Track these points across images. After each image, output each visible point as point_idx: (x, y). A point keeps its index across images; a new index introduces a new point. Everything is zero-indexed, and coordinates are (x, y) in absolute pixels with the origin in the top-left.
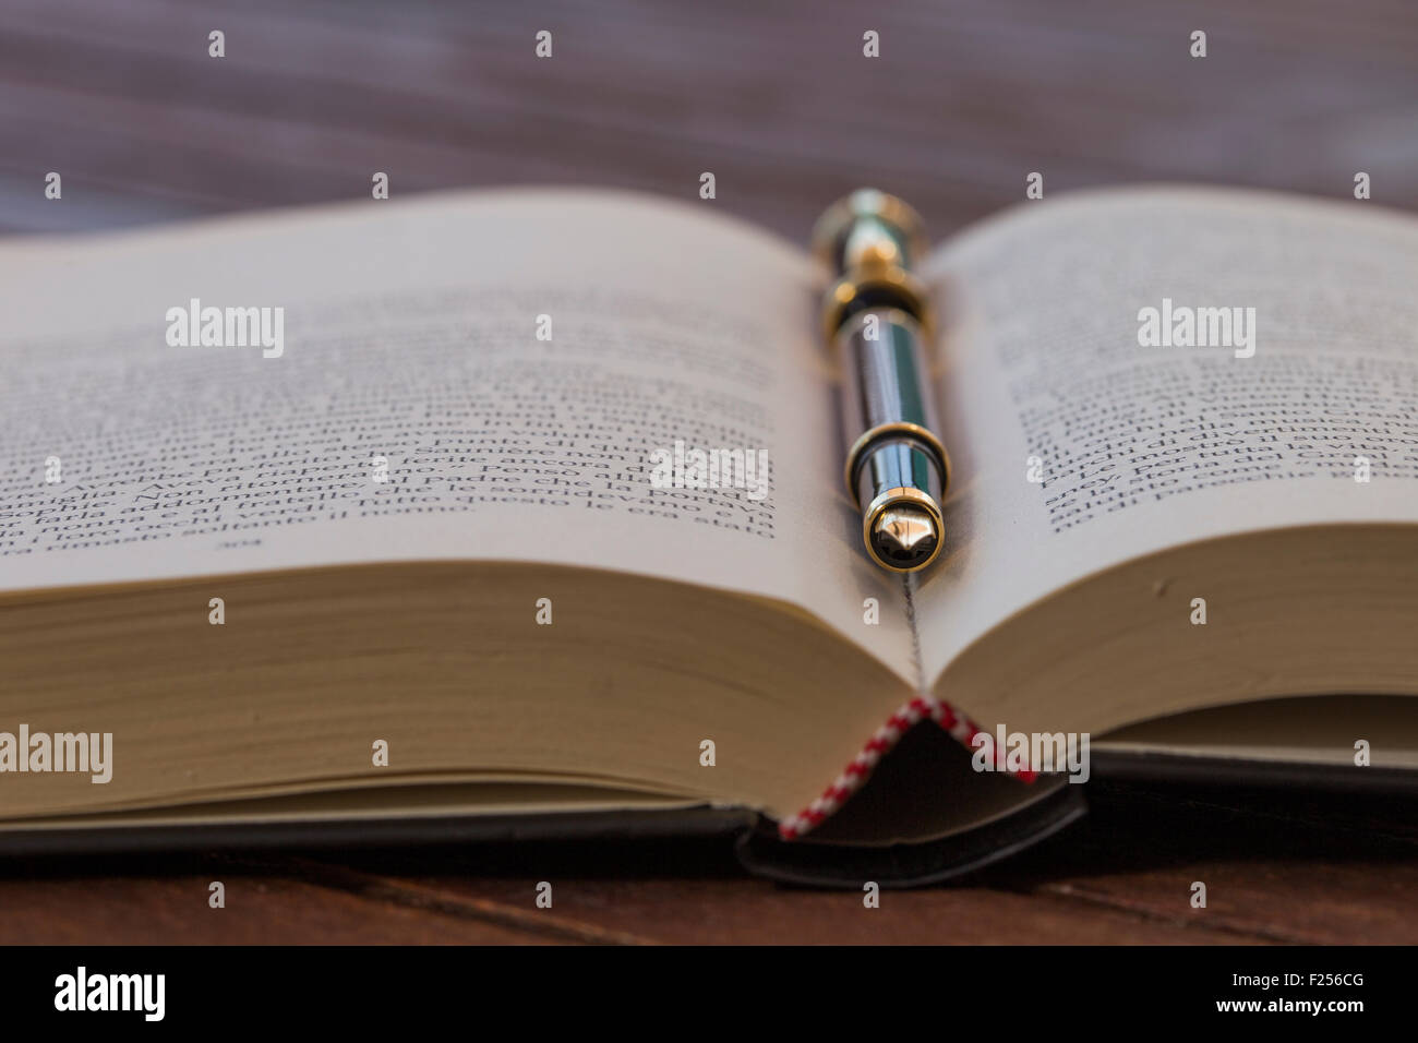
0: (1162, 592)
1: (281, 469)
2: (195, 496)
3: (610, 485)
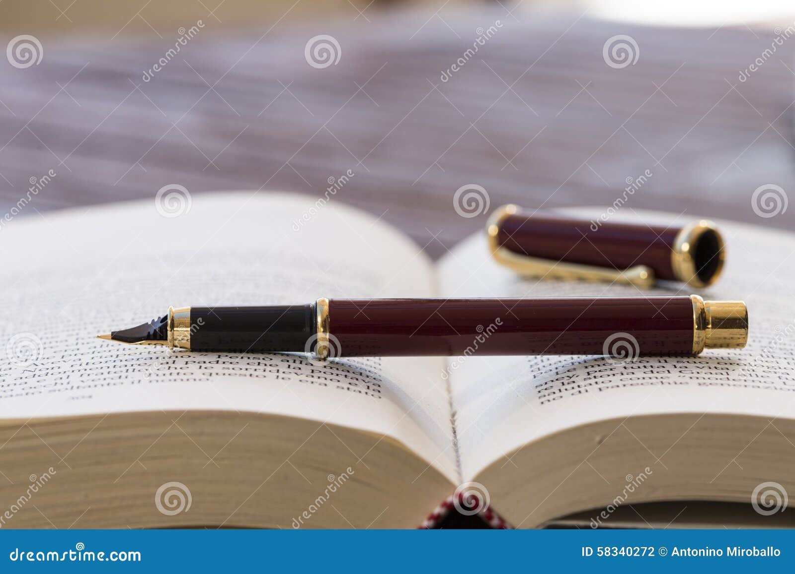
0: (600, 442)
1: (105, 354)
2: (56, 370)
3: (289, 366)
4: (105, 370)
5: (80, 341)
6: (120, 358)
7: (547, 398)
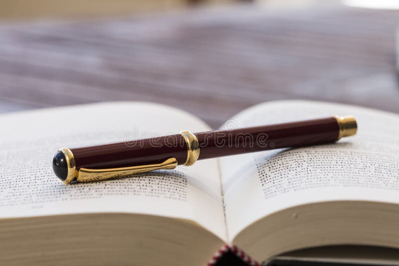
0: (296, 217)
1: (49, 185)
2: (25, 193)
3: (140, 188)
4: (49, 193)
5: (37, 178)
6: (57, 187)
7: (269, 195)
